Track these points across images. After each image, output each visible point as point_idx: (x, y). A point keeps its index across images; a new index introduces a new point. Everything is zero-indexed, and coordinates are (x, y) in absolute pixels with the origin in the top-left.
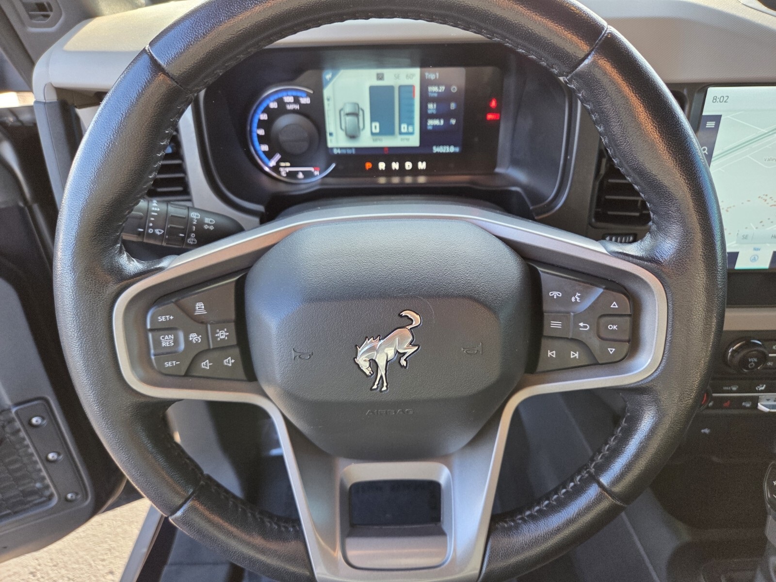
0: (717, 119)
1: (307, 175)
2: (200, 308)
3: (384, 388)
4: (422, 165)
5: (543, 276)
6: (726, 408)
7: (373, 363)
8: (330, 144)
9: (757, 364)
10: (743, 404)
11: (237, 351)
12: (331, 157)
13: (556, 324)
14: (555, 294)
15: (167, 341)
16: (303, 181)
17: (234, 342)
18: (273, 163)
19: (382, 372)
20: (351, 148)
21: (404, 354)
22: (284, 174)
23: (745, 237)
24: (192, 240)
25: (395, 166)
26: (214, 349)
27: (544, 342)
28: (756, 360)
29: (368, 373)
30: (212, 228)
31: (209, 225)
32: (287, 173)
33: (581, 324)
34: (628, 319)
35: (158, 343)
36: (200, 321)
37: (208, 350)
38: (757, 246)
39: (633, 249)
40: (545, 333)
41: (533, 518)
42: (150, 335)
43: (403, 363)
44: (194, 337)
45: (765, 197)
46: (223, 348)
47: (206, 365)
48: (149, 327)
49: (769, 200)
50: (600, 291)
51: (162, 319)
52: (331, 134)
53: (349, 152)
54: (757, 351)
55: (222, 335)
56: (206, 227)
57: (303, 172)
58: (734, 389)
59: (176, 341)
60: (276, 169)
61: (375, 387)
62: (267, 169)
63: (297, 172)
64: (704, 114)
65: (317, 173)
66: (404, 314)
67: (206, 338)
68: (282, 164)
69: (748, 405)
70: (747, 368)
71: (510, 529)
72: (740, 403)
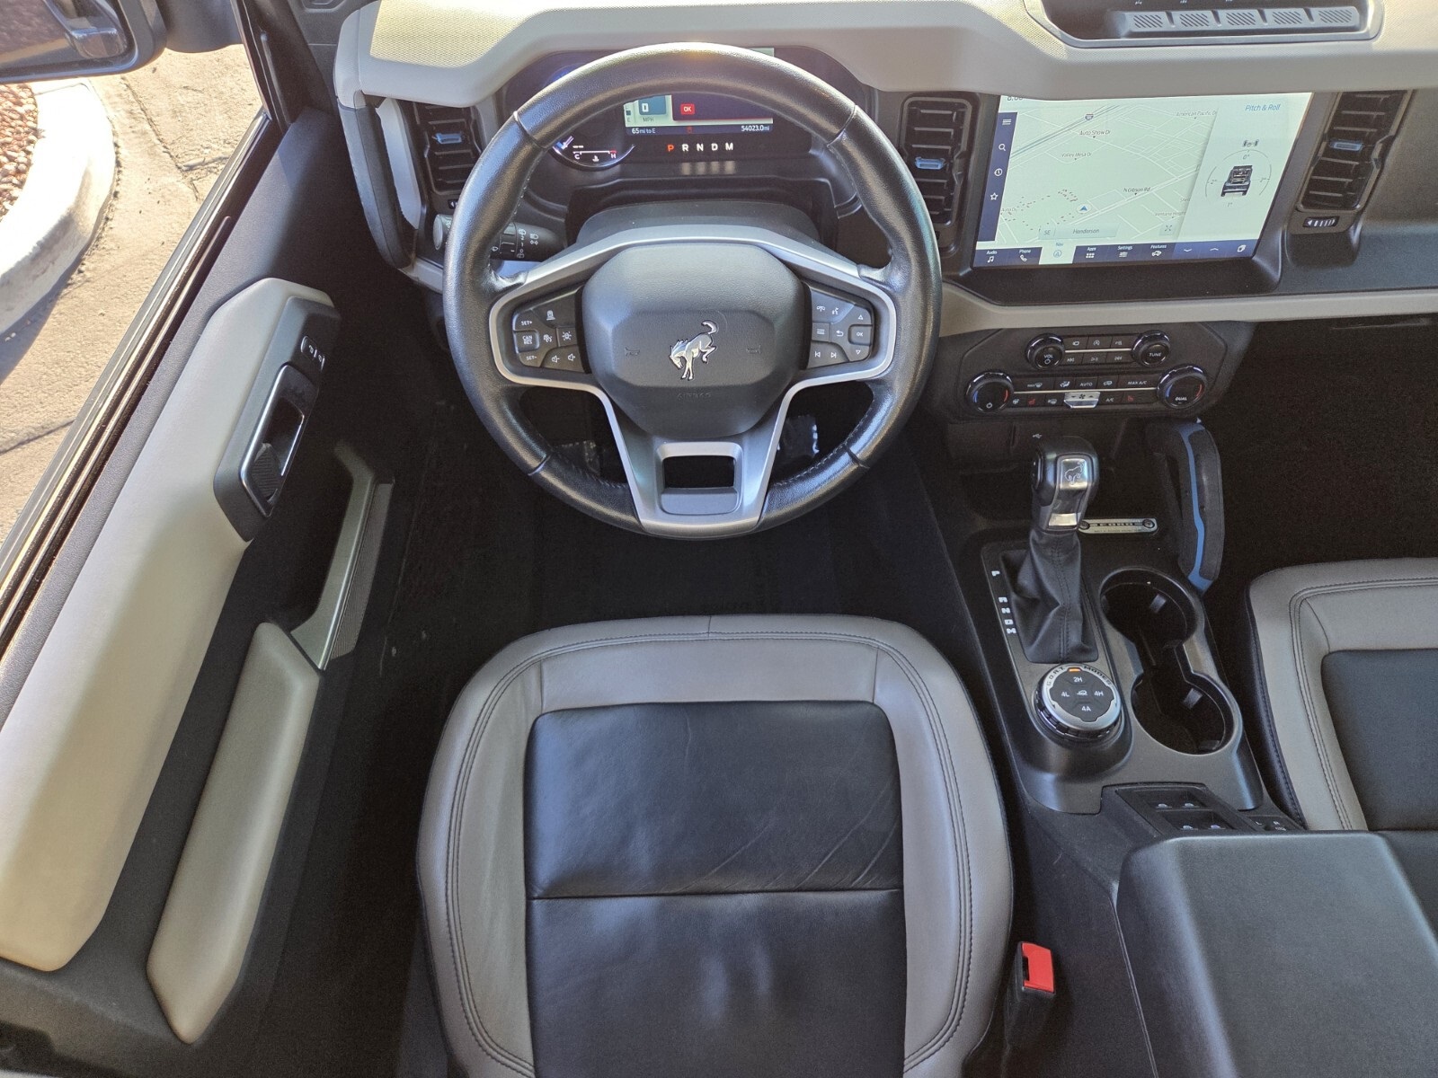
0: (1013, 116)
1: (603, 158)
2: (550, 315)
3: (691, 378)
4: (729, 147)
5: (813, 294)
6: (1032, 406)
7: (683, 360)
8: (628, 125)
9: (1053, 361)
10: (1049, 401)
11: (577, 348)
12: (628, 138)
13: (821, 332)
14: (821, 308)
15: (527, 340)
16: (597, 166)
17: (575, 342)
18: (565, 146)
19: (689, 365)
20: (650, 128)
21: (705, 353)
22: (577, 157)
23: (1047, 233)
24: (521, 254)
25: (700, 147)
26: (561, 347)
27: (813, 346)
28: (1051, 356)
29: (679, 366)
30: (536, 243)
31: (534, 240)
32: (580, 156)
33: (838, 332)
34: (869, 328)
35: (521, 341)
36: (551, 325)
37: (557, 348)
38: (1060, 241)
39: (877, 274)
40: (813, 338)
41: (802, 479)
42: (515, 336)
43: (705, 359)
44: (547, 338)
45: (1064, 193)
46: (567, 346)
47: (555, 359)
48: (514, 329)
49: (1069, 196)
50: (851, 306)
51: (524, 323)
52: (629, 113)
53: (649, 131)
54: (1054, 348)
55: (567, 336)
56: (532, 242)
57: (598, 155)
58: (1038, 386)
59: (534, 340)
60: (569, 151)
61: (684, 376)
62: (558, 151)
63: (592, 155)
64: (999, 111)
65: (614, 156)
66: (705, 323)
67: (555, 339)
68: (575, 147)
69: (1054, 402)
70: (1043, 364)
71: (784, 487)
72: (1046, 401)
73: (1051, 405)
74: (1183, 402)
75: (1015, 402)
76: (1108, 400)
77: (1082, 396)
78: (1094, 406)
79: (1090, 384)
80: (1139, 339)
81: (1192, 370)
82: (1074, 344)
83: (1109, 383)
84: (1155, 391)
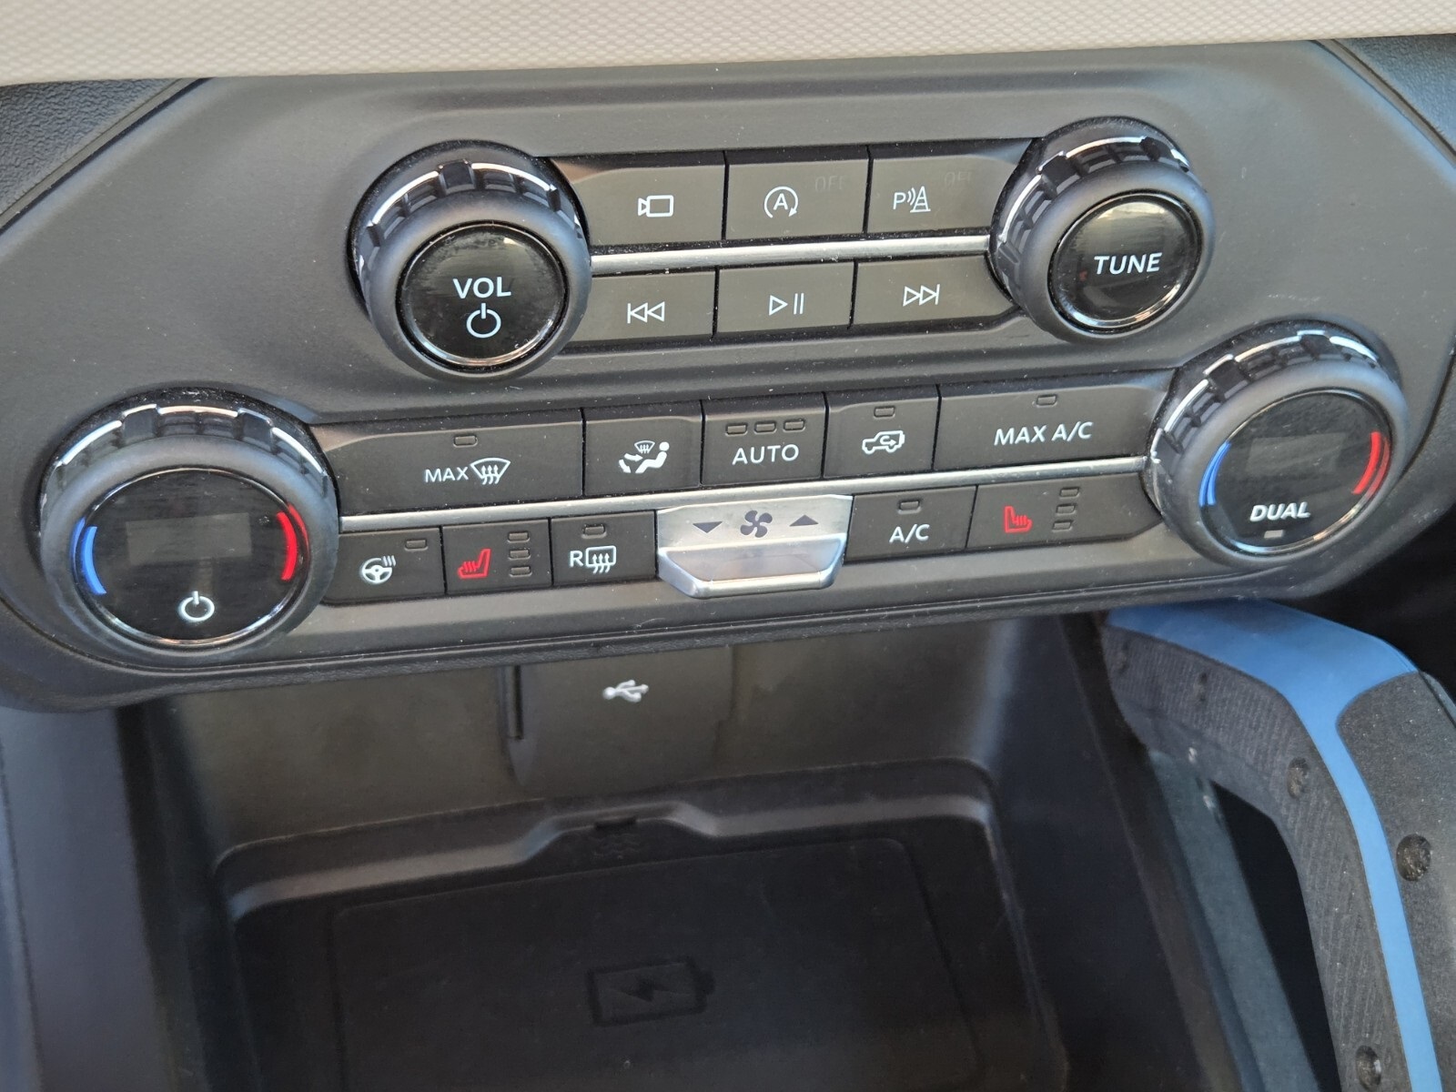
6: (479, 591)
72: (554, 556)
73: (587, 580)
74: (1287, 524)
75: (376, 572)
76: (897, 535)
77: (756, 523)
78: (821, 577)
79: (790, 452)
80: (1024, 167)
81: (1315, 351)
82: (644, 207)
83: (890, 441)
84: (1141, 475)
